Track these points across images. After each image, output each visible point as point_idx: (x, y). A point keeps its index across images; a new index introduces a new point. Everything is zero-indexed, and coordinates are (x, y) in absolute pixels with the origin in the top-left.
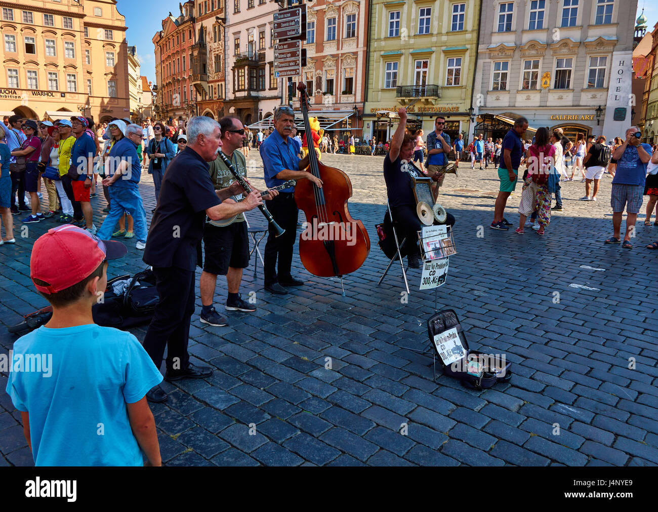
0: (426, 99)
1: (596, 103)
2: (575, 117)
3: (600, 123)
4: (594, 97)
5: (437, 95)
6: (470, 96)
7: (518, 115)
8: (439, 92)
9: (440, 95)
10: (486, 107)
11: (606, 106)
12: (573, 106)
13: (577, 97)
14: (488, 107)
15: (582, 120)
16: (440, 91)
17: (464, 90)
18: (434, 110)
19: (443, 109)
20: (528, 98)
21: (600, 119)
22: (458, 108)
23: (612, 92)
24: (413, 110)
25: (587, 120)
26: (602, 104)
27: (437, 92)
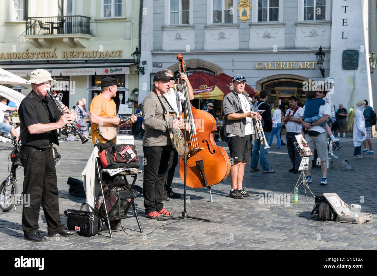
0: (69, 38)
1: (314, 44)
2: (290, 64)
3: (325, 74)
4: (313, 35)
5: (89, 32)
6: (138, 34)
7: (209, 63)
8: (91, 28)
9: (94, 32)
10: (162, 50)
11: (330, 48)
12: (286, 48)
13: (290, 36)
14: (166, 51)
15: (300, 69)
16: (93, 26)
17: (129, 23)
18: (85, 55)
19: (98, 55)
20: (222, 37)
21: (324, 66)
22: (121, 52)
23: (337, 28)
24: (54, 55)
25: (307, 69)
26: (324, 45)
27: (88, 27)
